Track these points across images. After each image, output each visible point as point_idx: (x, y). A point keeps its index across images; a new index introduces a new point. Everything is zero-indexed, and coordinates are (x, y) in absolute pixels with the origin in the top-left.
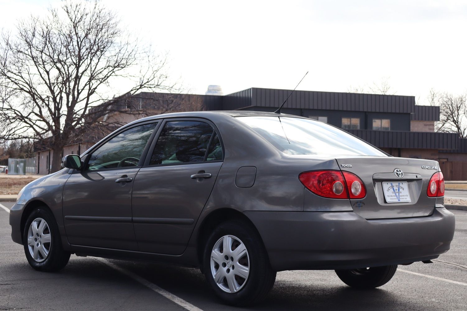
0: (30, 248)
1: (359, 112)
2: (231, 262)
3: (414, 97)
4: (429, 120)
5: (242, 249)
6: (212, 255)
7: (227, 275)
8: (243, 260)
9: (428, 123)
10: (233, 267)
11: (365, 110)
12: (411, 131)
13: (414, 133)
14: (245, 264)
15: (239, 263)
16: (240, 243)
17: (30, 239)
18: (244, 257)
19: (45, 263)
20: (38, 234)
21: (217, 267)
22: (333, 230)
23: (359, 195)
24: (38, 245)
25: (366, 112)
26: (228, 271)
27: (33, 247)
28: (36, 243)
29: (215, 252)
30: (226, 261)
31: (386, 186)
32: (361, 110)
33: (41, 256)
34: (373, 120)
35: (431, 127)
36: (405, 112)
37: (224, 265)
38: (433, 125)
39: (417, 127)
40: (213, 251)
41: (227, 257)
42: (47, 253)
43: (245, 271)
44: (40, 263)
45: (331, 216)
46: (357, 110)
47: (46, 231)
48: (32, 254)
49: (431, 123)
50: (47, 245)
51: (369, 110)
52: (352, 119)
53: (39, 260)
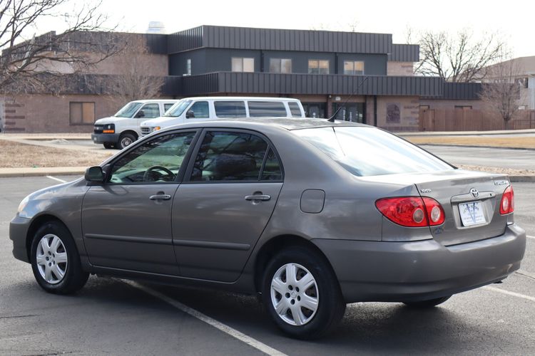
0: (40, 268)
1: (328, 53)
2: (296, 292)
3: (391, 35)
4: (407, 61)
5: (309, 279)
6: (272, 284)
7: (291, 306)
8: (311, 292)
9: (406, 64)
10: (299, 298)
11: (335, 51)
12: (388, 75)
13: (392, 78)
14: (314, 295)
15: (306, 293)
16: (306, 273)
17: (39, 257)
18: (312, 287)
19: (60, 284)
20: (50, 253)
21: (279, 297)
22: (415, 261)
23: (439, 221)
24: (50, 264)
25: (336, 53)
26: (293, 302)
27: (44, 267)
28: (48, 262)
29: (276, 281)
30: (290, 292)
31: (462, 207)
32: (331, 51)
33: (55, 277)
34: (345, 62)
35: (409, 69)
36: (381, 52)
37: (288, 295)
38: (412, 67)
39: (394, 70)
40: (274, 280)
41: (291, 288)
42: (63, 274)
43: (313, 303)
44: (53, 284)
45: (413, 246)
46: (326, 50)
47: (60, 249)
48: (43, 275)
49: (410, 64)
50: (62, 265)
51: (340, 51)
52: (320, 61)
53: (52, 282)
